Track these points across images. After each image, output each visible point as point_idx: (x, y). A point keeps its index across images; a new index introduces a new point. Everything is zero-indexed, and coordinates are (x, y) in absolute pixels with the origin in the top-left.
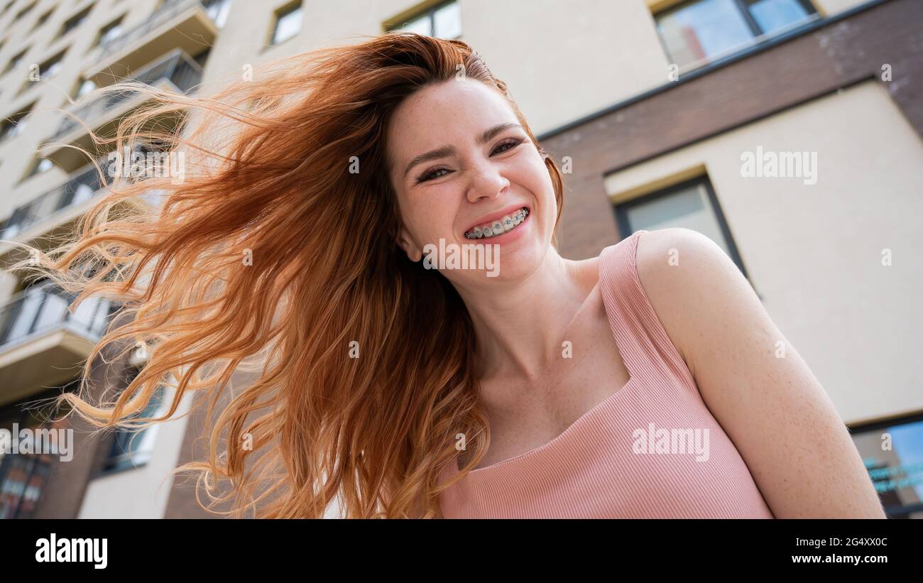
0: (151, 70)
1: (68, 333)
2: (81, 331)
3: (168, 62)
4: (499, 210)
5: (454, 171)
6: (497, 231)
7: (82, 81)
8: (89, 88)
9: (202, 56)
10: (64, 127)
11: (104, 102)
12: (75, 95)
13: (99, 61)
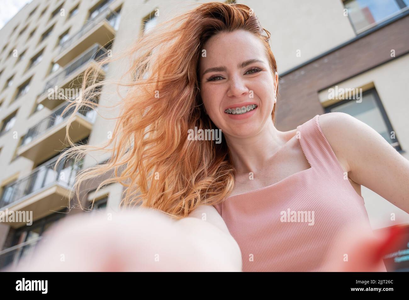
0: (85, 55)
1: (58, 187)
2: (65, 185)
3: (93, 50)
4: (241, 103)
5: (225, 79)
6: (238, 112)
7: (53, 64)
8: (56, 67)
9: (109, 46)
10: (47, 87)
11: (64, 73)
12: (50, 71)
13: (60, 52)
